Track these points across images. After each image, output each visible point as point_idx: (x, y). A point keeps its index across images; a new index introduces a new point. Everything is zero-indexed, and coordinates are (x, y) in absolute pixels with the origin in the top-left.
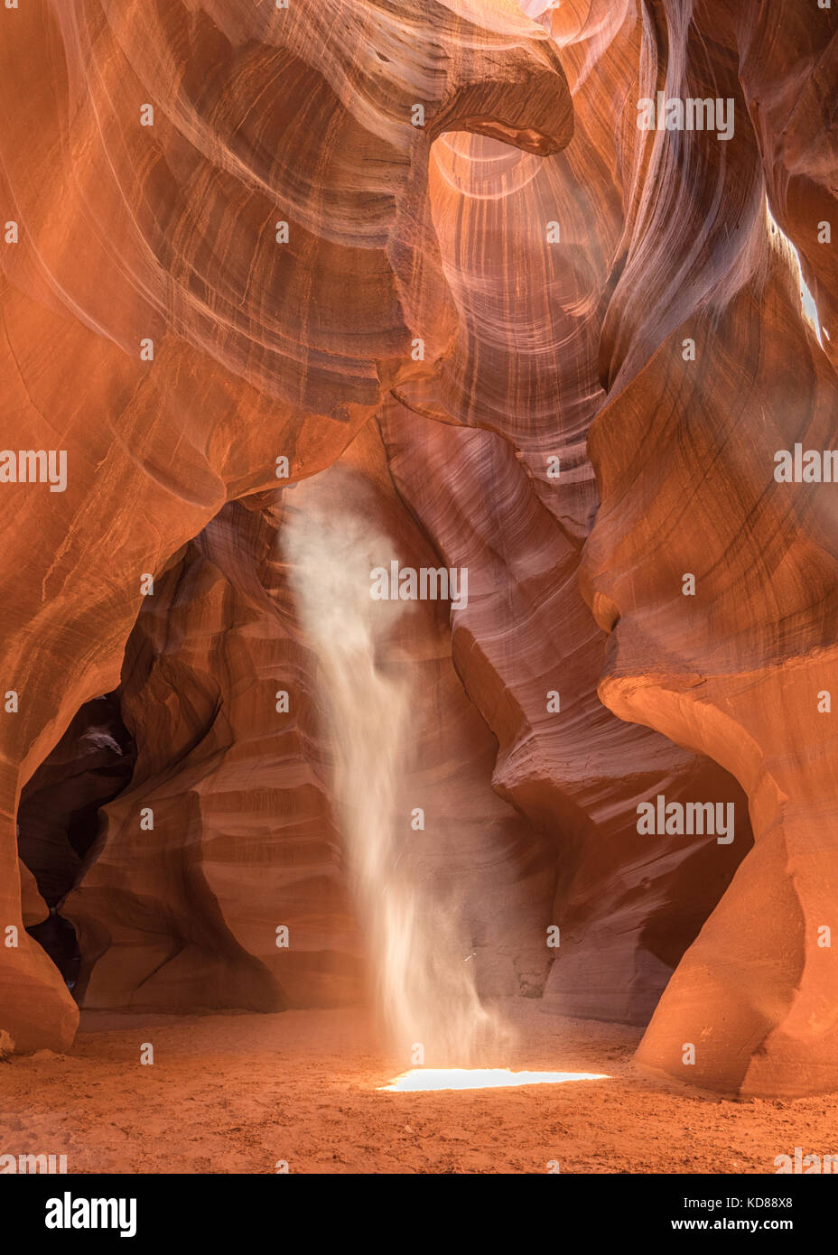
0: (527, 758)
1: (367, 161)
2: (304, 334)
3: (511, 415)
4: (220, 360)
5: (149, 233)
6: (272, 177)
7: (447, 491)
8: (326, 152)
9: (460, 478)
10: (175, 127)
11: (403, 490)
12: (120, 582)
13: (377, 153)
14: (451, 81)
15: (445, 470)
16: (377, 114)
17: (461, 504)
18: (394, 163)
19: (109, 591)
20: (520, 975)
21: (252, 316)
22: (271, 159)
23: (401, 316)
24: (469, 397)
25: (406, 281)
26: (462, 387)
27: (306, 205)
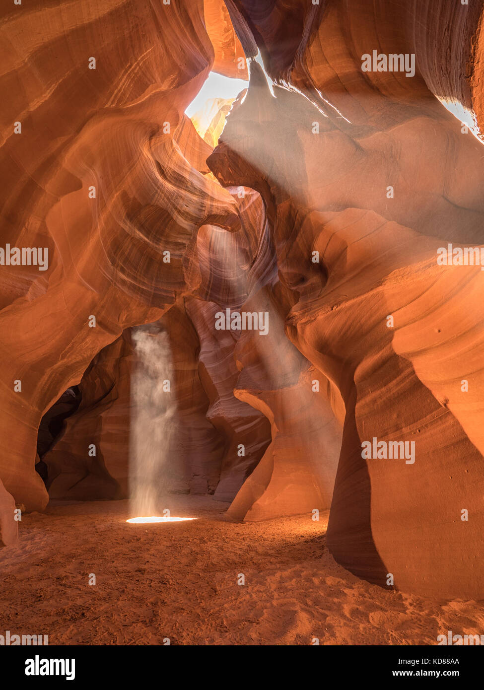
0: (217, 408)
1: (179, 233)
2: (154, 282)
3: (221, 298)
4: (126, 292)
5: (110, 256)
6: (150, 237)
7: (202, 315)
8: (167, 230)
9: (207, 311)
10: (122, 228)
11: (188, 313)
12: (85, 356)
13: (183, 231)
14: (206, 213)
15: (202, 308)
16: (184, 221)
17: (206, 320)
18: (187, 234)
19: (81, 358)
20: (209, 486)
21: (138, 277)
22: (151, 232)
23: (184, 278)
24: (208, 292)
25: (187, 268)
26: (206, 289)
27: (159, 245)
